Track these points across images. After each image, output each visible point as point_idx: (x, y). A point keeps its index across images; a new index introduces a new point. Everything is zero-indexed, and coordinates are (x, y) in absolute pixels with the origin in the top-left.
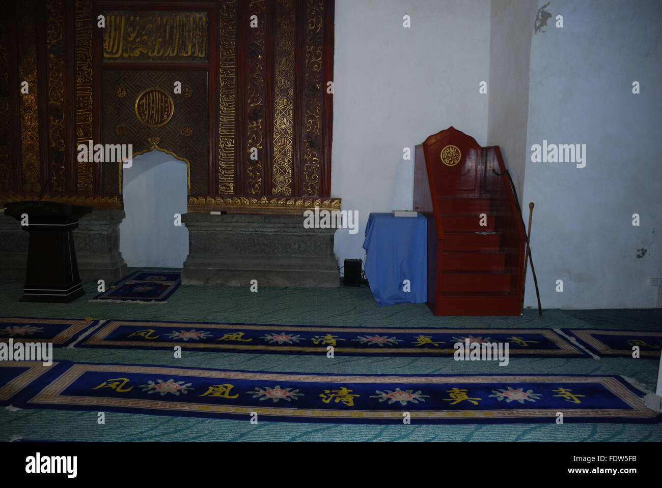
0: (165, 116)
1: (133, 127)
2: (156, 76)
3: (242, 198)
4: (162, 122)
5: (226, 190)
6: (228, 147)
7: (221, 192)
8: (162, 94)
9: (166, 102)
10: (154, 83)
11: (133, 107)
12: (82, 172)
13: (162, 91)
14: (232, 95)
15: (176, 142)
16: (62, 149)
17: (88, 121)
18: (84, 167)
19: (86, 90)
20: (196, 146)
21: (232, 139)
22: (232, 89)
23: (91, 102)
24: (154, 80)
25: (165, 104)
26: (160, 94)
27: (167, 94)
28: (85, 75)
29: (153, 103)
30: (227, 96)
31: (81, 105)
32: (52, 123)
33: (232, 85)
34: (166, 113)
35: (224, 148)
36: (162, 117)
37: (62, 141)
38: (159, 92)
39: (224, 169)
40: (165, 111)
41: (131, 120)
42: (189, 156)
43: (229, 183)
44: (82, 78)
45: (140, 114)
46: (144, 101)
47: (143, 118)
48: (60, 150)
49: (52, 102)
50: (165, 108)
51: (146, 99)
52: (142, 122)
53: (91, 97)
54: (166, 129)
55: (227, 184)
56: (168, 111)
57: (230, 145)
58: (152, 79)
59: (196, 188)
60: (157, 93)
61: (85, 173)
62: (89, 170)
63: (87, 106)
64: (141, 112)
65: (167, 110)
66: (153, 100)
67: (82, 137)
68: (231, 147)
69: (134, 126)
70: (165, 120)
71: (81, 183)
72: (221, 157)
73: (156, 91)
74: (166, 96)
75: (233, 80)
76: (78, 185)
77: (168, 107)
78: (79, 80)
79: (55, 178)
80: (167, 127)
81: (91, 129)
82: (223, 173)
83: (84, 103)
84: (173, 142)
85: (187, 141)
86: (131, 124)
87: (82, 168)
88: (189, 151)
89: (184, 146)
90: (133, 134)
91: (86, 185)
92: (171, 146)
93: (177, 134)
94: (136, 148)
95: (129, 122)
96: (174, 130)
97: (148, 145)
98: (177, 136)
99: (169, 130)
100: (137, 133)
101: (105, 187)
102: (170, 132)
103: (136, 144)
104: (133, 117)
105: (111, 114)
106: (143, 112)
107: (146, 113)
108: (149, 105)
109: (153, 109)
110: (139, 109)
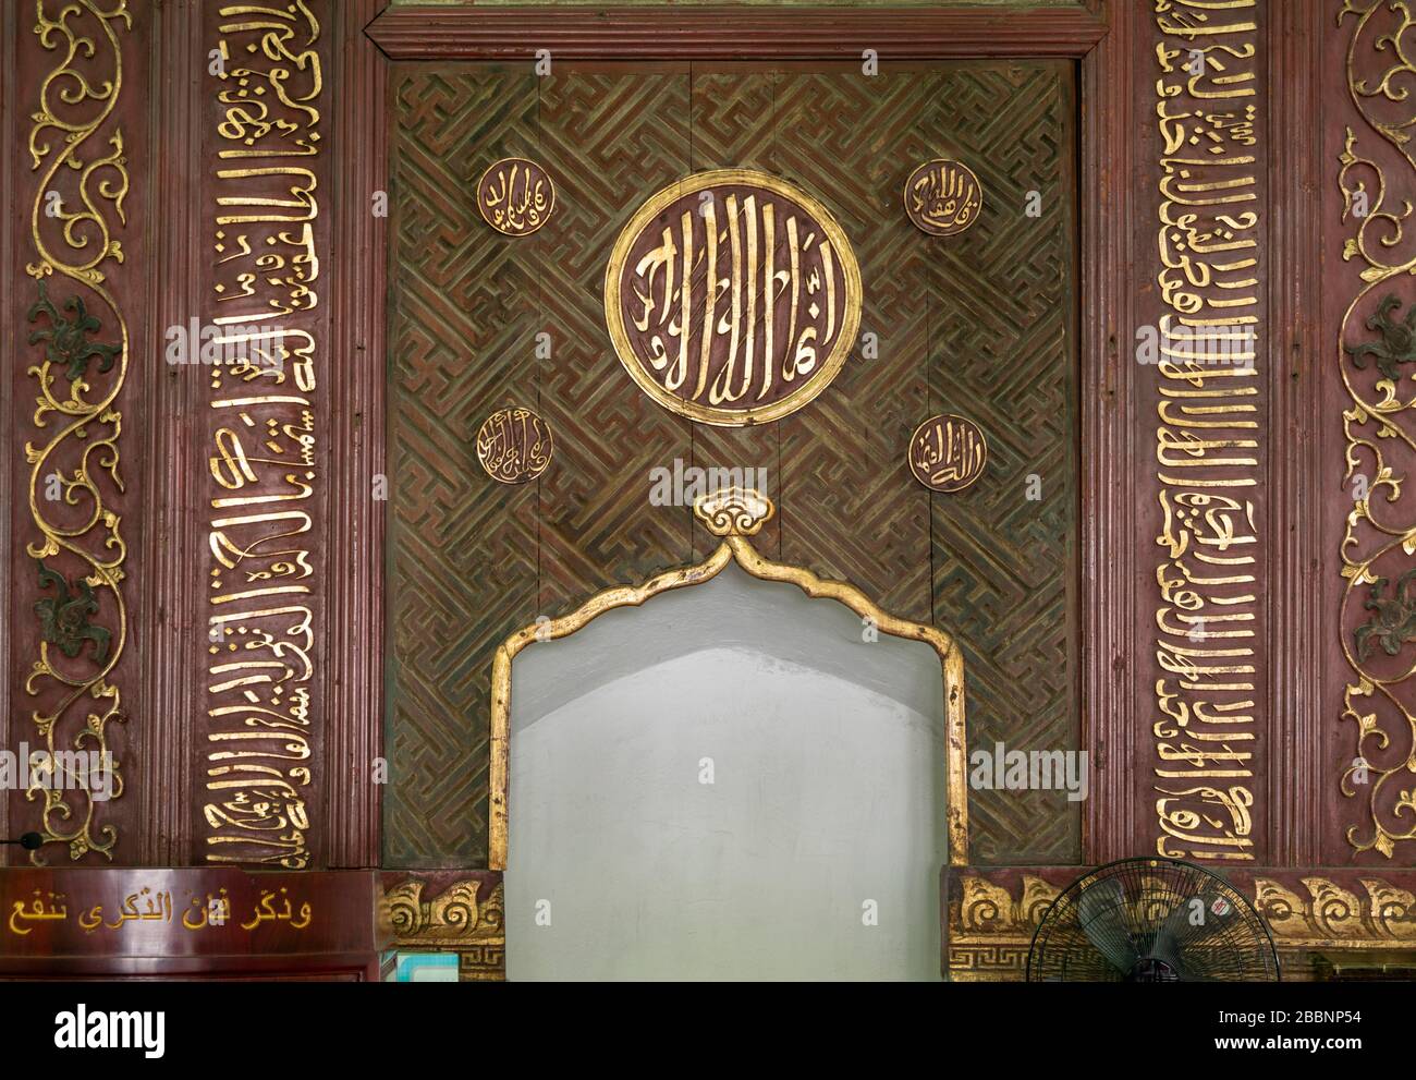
0: (801, 353)
1: (587, 431)
2: (738, 96)
3: (1314, 886)
4: (781, 390)
5: (1204, 829)
6: (1214, 550)
7: (1172, 843)
8: (785, 209)
10: (726, 141)
11: (587, 298)
12: (236, 723)
13: (785, 190)
14: (1236, 210)
15: (868, 519)
16: (106, 576)
17: (289, 386)
18: (253, 687)
19: (281, 187)
20: (1005, 547)
21: (1242, 495)
22: (1240, 171)
23: (306, 267)
24: (729, 117)
25: (805, 275)
26: (768, 210)
27: (811, 208)
28: (271, 90)
30: (1207, 222)
31: (246, 280)
32: (47, 402)
33: (1239, 147)
34: (810, 332)
35: (1188, 557)
36: (785, 359)
37: (110, 518)
38: (764, 195)
39: (1189, 696)
40: (805, 320)
41: (574, 379)
42: (957, 612)
43: (1224, 785)
44: (256, 112)
45: (640, 343)
47: (660, 363)
48: (94, 582)
49: (50, 262)
50: (807, 299)
51: (678, 242)
52: (652, 392)
53: (307, 228)
54: (809, 436)
55: (1209, 791)
57: (1224, 541)
58: (715, 118)
59: (1004, 823)
60: (750, 203)
61: (260, 727)
62: (287, 702)
63: (283, 293)
64: (643, 326)
65: (814, 311)
66: (724, 247)
67: (249, 489)
68: (1234, 550)
69: (592, 418)
70: (801, 379)
71: (230, 794)
72: (1171, 618)
73: (742, 192)
74: (806, 223)
75: (1242, 115)
76: (210, 811)
77: (820, 296)
78: (233, 120)
80: (807, 422)
81: (307, 441)
82: (1183, 721)
83: (263, 274)
84: (853, 521)
85: (942, 517)
86: (575, 405)
87: (237, 695)
88: (958, 577)
89: (922, 544)
90: (588, 469)
91: (261, 809)
92: (832, 545)
93: (875, 471)
94: (601, 560)
95: (563, 393)
96: (859, 441)
97: (682, 543)
98: (874, 486)
99: (828, 441)
100: (615, 467)
101: (391, 821)
102: (833, 459)
103: (603, 536)
104: (587, 362)
105: (441, 342)
106: (656, 328)
107: (682, 330)
108: (699, 282)
109: (723, 309)
110: (631, 309)
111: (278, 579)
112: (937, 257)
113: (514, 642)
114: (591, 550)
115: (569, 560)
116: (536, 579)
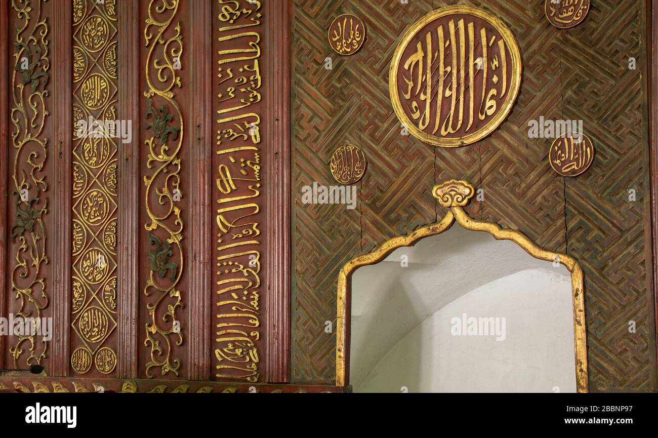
0: (488, 104)
1: (384, 155)
4: (478, 124)
8: (480, 24)
9: (492, 53)
11: (383, 84)
12: (228, 309)
13: (479, 13)
15: (529, 194)
16: (175, 239)
17: (250, 141)
18: (234, 291)
19: (244, 42)
20: (608, 207)
23: (256, 81)
25: (490, 60)
26: (470, 26)
29: (447, 63)
31: (230, 91)
32: (152, 156)
34: (493, 92)
36: (480, 107)
37: (176, 210)
38: (468, 18)
40: (490, 85)
41: (376, 128)
42: (581, 245)
45: (406, 105)
46: (419, 56)
47: (416, 116)
48: (170, 241)
49: (153, 90)
50: (491, 73)
51: (425, 49)
52: (413, 132)
53: (256, 61)
54: (497, 150)
56: (498, 86)
59: (611, 370)
60: (461, 23)
61: (238, 311)
62: (249, 299)
63: (246, 95)
64: (408, 96)
65: (495, 79)
66: (448, 49)
67: (233, 193)
69: (385, 148)
70: (488, 118)
71: (225, 344)
73: (457, 17)
74: (491, 31)
76: (217, 351)
77: (498, 71)
78: (224, 12)
79: (153, 330)
81: (257, 168)
83: (237, 87)
84: (521, 196)
85: (572, 190)
86: (377, 141)
87: (228, 296)
88: (579, 227)
89: (559, 208)
90: (384, 174)
91: (238, 352)
92: (510, 210)
93: (533, 168)
94: (392, 223)
95: (372, 135)
96: (524, 151)
97: (430, 212)
98: (532, 176)
99: (506, 151)
100: (397, 173)
101: (294, 360)
102: (509, 162)
103: (392, 210)
104: (384, 118)
105: (315, 114)
106: (415, 97)
107: (426, 97)
108: (435, 70)
109: (447, 83)
110: (402, 88)
111: (246, 237)
112: (566, 41)
113: (348, 267)
114: (386, 217)
115: (375, 223)
116: (361, 234)
